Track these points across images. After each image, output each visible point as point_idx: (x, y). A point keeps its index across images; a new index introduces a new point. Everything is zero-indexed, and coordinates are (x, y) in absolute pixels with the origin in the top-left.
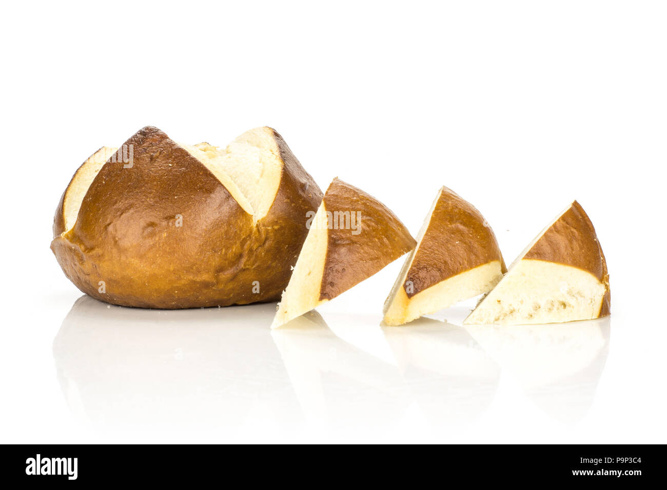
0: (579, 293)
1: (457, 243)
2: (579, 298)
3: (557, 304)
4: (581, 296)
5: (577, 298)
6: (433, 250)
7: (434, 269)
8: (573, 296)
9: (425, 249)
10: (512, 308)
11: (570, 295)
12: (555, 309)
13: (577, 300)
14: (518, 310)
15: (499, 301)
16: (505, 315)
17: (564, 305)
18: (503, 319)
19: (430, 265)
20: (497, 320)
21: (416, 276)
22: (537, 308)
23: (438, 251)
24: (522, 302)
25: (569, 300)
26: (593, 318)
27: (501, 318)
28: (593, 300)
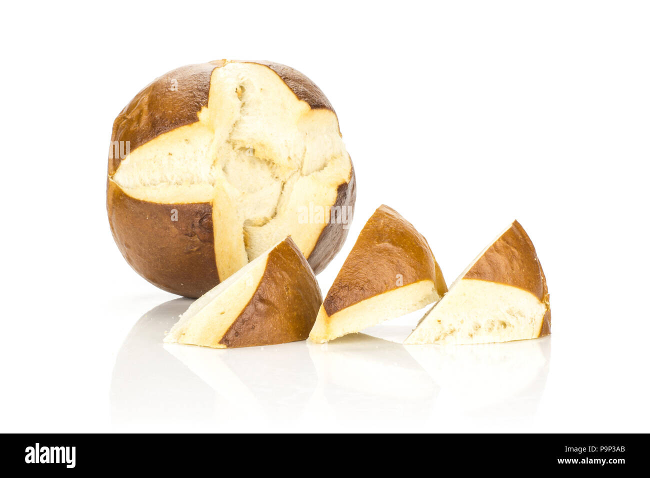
0: (519, 313)
2: (519, 318)
3: (497, 324)
4: (521, 316)
5: (517, 317)
6: (357, 268)
7: (357, 288)
8: (514, 315)
9: (349, 268)
10: (452, 328)
11: (510, 314)
12: (495, 328)
13: (517, 319)
14: (459, 330)
15: (439, 321)
16: (446, 335)
17: (505, 325)
18: (444, 339)
19: (353, 284)
20: (437, 340)
22: (478, 327)
24: (462, 322)
25: (509, 319)
26: (533, 338)
27: (442, 338)
28: (533, 320)
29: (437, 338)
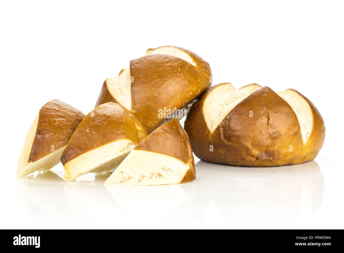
0: (169, 169)
1: (94, 132)
2: (169, 172)
3: (155, 175)
4: (171, 171)
5: (168, 172)
6: (79, 138)
7: (77, 148)
8: (166, 170)
9: (74, 138)
10: (129, 176)
11: (164, 170)
12: (154, 178)
13: (168, 173)
14: (133, 177)
15: (122, 172)
16: (126, 180)
17: (160, 175)
18: (125, 182)
19: (75, 146)
20: (121, 182)
21: (67, 153)
22: (143, 177)
23: (82, 138)
24: (134, 173)
25: (162, 172)
26: (177, 183)
27: (124, 181)
28: (179, 173)
29: (122, 181)
